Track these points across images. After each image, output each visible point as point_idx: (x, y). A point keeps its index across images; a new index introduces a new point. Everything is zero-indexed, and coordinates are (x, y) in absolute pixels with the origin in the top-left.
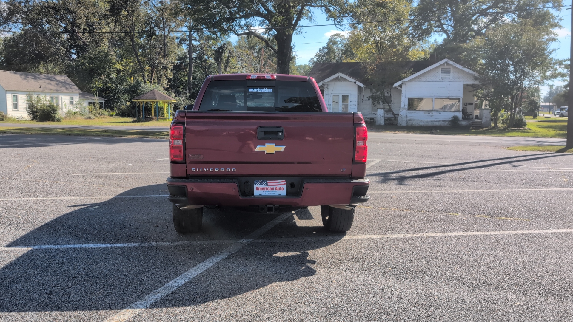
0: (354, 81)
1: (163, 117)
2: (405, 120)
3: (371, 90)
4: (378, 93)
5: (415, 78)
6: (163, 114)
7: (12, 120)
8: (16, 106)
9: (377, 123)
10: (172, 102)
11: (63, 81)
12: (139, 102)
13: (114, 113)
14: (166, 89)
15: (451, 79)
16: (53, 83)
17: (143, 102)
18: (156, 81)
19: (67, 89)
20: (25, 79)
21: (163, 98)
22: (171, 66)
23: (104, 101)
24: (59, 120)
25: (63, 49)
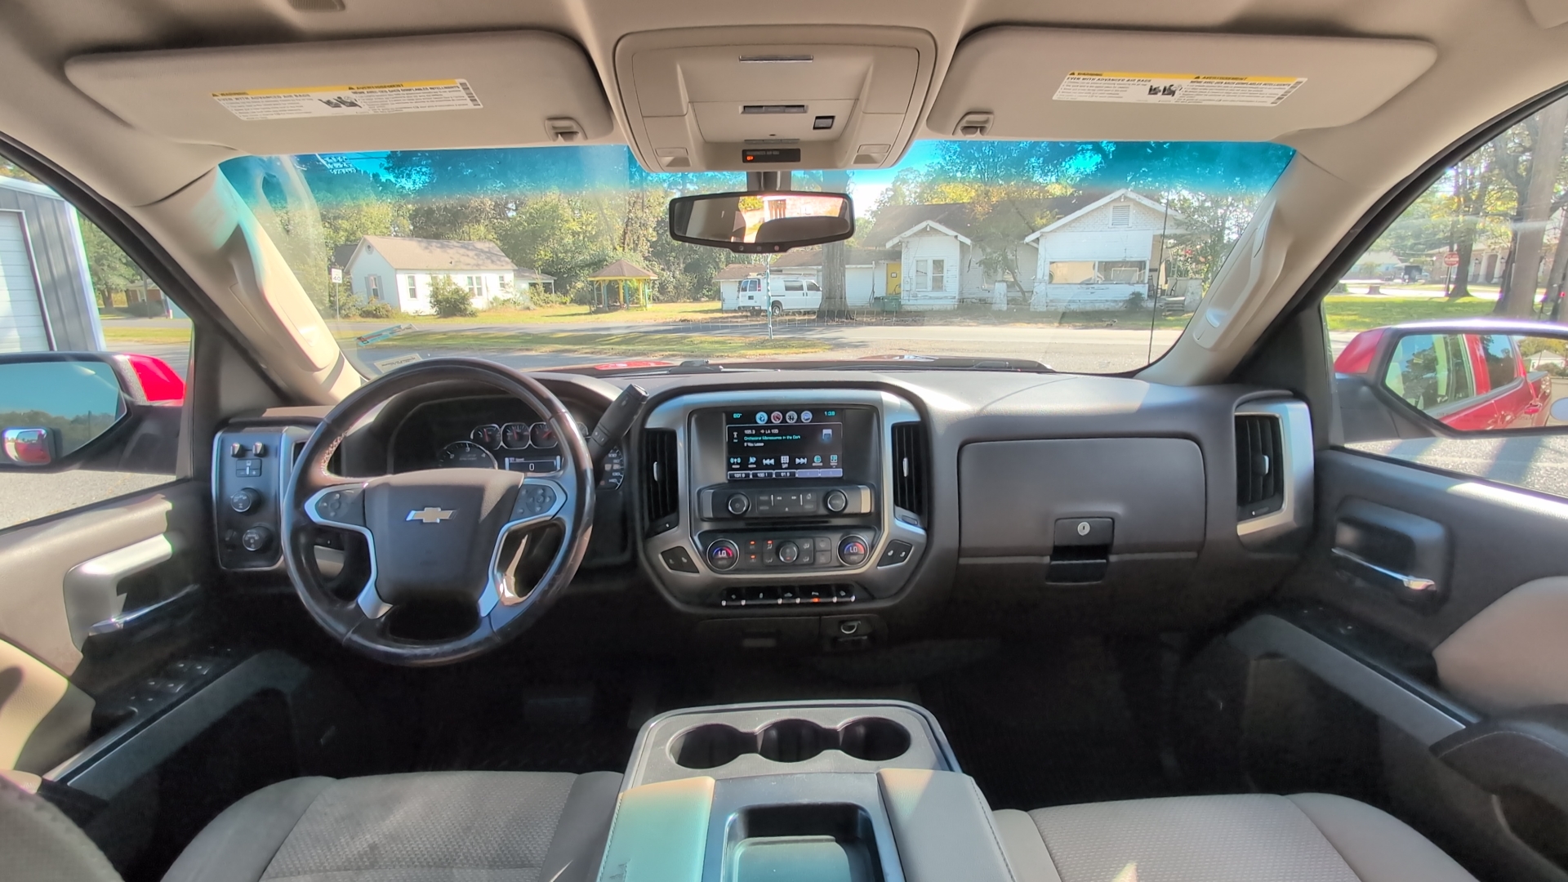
0: (955, 234)
1: (637, 303)
2: (1044, 301)
3: (984, 250)
4: (994, 255)
5: (1064, 226)
6: (638, 299)
7: (406, 316)
8: (413, 293)
9: (995, 307)
10: (651, 280)
11: (487, 250)
12: (597, 281)
13: (568, 299)
14: (646, 258)
15: (1130, 225)
16: (471, 254)
17: (604, 280)
18: (632, 246)
19: (493, 262)
20: (426, 248)
21: (637, 272)
22: (652, 222)
23: (552, 282)
24: (473, 314)
25: (489, 202)
